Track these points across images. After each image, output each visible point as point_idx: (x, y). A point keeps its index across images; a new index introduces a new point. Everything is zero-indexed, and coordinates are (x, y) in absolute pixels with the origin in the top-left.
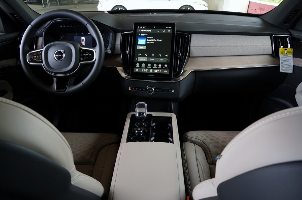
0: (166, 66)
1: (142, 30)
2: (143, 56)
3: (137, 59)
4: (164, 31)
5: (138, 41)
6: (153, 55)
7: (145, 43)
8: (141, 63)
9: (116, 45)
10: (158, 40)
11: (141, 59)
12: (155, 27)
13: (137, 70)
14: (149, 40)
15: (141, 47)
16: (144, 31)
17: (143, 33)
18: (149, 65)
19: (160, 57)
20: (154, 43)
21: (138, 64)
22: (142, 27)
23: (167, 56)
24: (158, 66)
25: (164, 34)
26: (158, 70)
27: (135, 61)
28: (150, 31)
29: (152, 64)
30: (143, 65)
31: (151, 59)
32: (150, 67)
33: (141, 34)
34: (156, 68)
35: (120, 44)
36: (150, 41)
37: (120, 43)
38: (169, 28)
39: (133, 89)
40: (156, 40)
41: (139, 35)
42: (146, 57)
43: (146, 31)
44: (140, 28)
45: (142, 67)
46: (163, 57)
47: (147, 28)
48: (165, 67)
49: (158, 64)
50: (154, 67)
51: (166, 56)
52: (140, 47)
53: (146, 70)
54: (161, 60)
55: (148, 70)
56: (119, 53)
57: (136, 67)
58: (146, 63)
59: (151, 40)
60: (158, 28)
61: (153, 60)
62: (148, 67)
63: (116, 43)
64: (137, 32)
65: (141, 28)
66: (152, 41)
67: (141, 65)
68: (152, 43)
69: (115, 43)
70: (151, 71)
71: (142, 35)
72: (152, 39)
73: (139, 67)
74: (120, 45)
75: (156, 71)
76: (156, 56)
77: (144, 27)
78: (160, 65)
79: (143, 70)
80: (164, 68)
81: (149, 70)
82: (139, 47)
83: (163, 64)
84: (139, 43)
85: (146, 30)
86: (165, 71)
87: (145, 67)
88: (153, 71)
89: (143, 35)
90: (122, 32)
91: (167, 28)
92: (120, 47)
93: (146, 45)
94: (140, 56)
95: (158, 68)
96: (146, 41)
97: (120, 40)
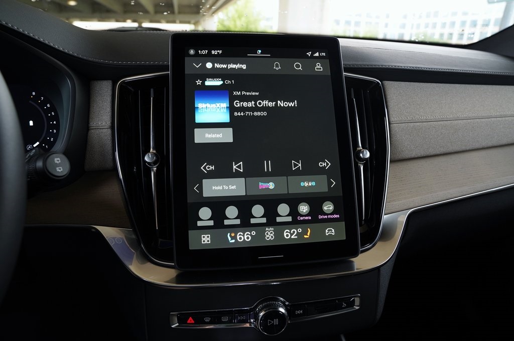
0: (328, 207)
1: (209, 65)
2: (224, 172)
3: (200, 188)
4: (298, 66)
5: (193, 109)
6: (268, 166)
7: (225, 118)
8: (218, 205)
9: (93, 133)
10: (281, 103)
11: (215, 188)
12: (260, 51)
13: (206, 239)
14: (245, 104)
15: (214, 136)
16: (217, 66)
17: (214, 74)
18: (258, 211)
19: (298, 173)
20: (265, 114)
21: (205, 213)
22: (205, 52)
23: (325, 164)
24: (294, 212)
25: (298, 77)
26: (300, 230)
27: (190, 199)
28: (244, 67)
29: (270, 203)
30: (232, 212)
31: (263, 185)
32: (264, 220)
33: (204, 81)
34: (289, 219)
35: (112, 127)
36: (248, 109)
37: (109, 123)
38: (317, 54)
39: (190, 320)
40: (271, 104)
41: (199, 82)
42: (237, 175)
43: (225, 66)
44: (197, 55)
45: (226, 222)
46: (310, 170)
47: (227, 56)
48: (325, 214)
49: (293, 202)
50: (279, 220)
51: (322, 164)
52: (207, 135)
53: (244, 237)
54: (306, 184)
55: (254, 233)
56: (109, 164)
57: (200, 224)
58: (244, 204)
59: (251, 104)
60: (275, 56)
61: (271, 186)
62: (253, 221)
63: (93, 124)
64: (186, 73)
65: (202, 55)
66: (256, 109)
67: (219, 216)
68: (259, 114)
69: (88, 123)
70: (270, 235)
71: (209, 83)
72: (255, 99)
73: (211, 223)
74: (109, 132)
75: (290, 235)
76: (281, 170)
77: (213, 52)
78: (304, 208)
79: (234, 238)
80: (320, 217)
81: (261, 235)
82: (202, 137)
83: (315, 201)
84: (200, 118)
85: (228, 63)
86: (330, 232)
87: (238, 222)
88: (278, 234)
89: (218, 83)
90: (113, 74)
91: (309, 54)
92: (109, 137)
93: (234, 123)
94: (211, 175)
95: (296, 220)
96: (232, 109)
97: (109, 109)
